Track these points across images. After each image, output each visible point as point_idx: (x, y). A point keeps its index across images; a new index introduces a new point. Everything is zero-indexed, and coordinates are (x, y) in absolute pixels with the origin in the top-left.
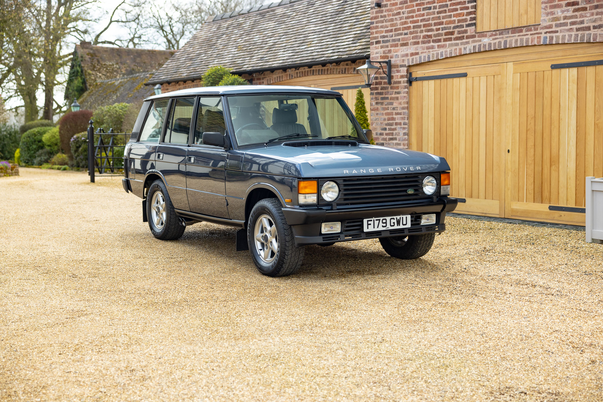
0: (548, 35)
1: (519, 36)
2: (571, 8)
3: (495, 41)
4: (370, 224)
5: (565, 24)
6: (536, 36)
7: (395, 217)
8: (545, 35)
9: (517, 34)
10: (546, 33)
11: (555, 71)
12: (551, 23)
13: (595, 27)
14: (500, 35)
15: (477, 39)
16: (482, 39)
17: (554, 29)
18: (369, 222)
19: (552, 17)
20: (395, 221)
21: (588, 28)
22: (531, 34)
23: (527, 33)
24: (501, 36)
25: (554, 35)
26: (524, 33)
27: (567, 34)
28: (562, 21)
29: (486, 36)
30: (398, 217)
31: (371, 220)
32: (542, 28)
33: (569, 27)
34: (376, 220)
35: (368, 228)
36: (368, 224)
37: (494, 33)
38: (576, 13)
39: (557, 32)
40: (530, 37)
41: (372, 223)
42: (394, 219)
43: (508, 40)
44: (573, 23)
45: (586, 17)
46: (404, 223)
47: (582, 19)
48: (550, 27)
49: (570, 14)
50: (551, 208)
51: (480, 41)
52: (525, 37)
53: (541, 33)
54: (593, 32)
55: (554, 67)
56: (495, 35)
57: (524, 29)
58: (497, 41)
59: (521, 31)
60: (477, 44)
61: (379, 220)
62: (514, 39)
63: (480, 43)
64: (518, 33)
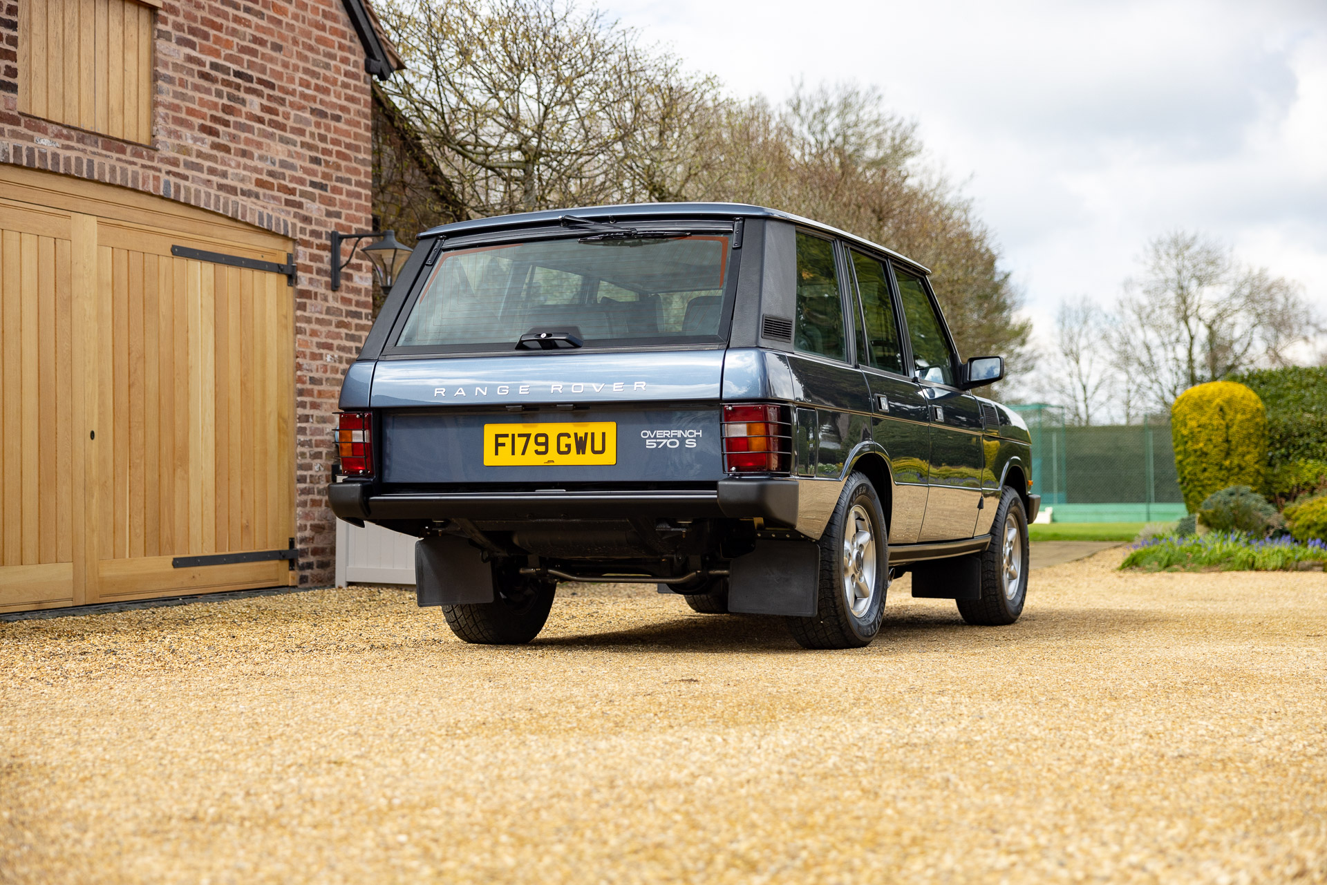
0: (172, 179)
1: (118, 159)
2: (210, 139)
3: (68, 153)
5: (199, 168)
6: (151, 173)
8: (167, 177)
9: (115, 155)
10: (168, 173)
11: (179, 262)
12: (177, 155)
13: (244, 193)
14: (78, 141)
15: (21, 129)
16: (36, 135)
17: (181, 170)
19: (177, 142)
21: (232, 191)
22: (143, 166)
23: (135, 160)
24: (80, 146)
25: (182, 183)
26: (128, 157)
27: (203, 189)
28: (194, 159)
29: (44, 131)
32: (162, 160)
33: (205, 176)
37: (65, 131)
38: (214, 152)
39: (186, 178)
40: (141, 171)
43: (97, 160)
44: (212, 171)
45: (229, 165)
47: (224, 168)
48: (175, 163)
49: (206, 149)
50: (179, 563)
51: (31, 139)
52: (130, 168)
53: (160, 171)
54: (241, 199)
55: (178, 252)
56: (68, 138)
57: (129, 149)
58: (73, 154)
59: (123, 151)
60: (24, 145)
62: (107, 164)
63: (31, 145)
64: (117, 152)
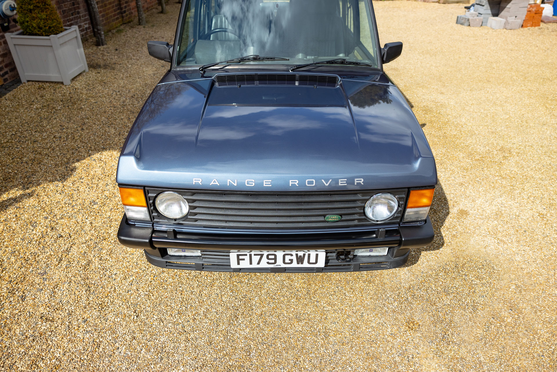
4: (244, 259)
7: (294, 253)
18: (241, 257)
20: (294, 258)
30: (301, 253)
31: (246, 255)
34: (255, 255)
35: (239, 264)
36: (239, 260)
41: (247, 258)
42: (292, 255)
46: (313, 260)
61: (262, 256)
